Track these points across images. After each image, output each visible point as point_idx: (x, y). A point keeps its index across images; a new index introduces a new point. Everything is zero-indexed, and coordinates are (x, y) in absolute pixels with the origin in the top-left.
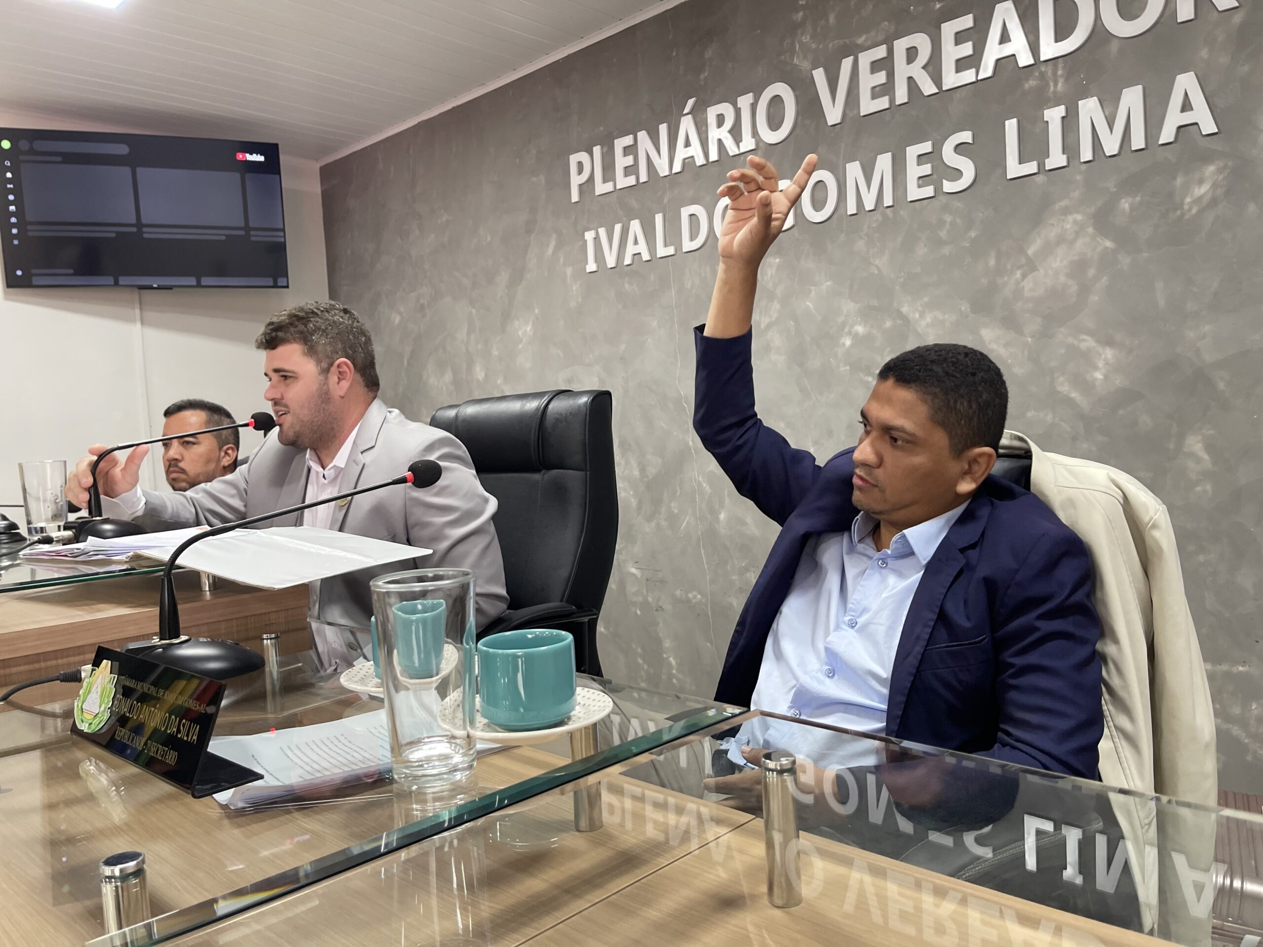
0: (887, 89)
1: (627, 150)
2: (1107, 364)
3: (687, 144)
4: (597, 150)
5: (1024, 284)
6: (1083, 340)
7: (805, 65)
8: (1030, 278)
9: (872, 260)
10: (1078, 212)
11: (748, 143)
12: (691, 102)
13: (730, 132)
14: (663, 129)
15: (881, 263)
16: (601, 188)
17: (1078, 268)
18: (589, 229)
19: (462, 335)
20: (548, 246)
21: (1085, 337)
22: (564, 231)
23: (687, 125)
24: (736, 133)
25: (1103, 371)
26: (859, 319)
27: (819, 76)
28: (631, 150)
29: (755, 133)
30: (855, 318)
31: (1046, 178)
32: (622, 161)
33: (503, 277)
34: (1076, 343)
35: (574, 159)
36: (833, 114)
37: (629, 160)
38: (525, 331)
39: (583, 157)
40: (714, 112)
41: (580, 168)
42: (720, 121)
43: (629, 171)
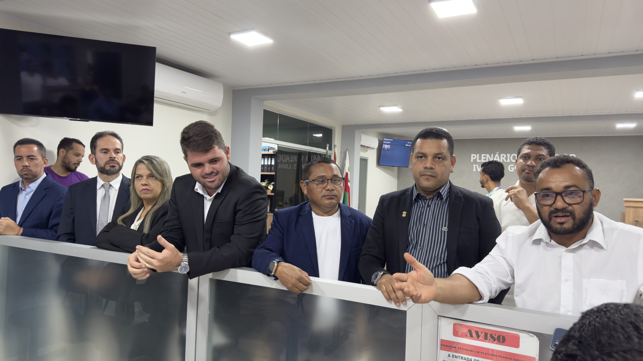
1: (484, 156)
3: (497, 158)
4: (478, 155)
11: (508, 161)
12: (498, 153)
13: (505, 158)
14: (492, 155)
16: (478, 161)
18: (474, 164)
23: (497, 155)
24: (506, 159)
28: (486, 156)
29: (510, 160)
32: (483, 158)
35: (472, 155)
37: (485, 158)
39: (475, 155)
40: (502, 155)
41: (474, 157)
42: (503, 156)
43: (484, 160)
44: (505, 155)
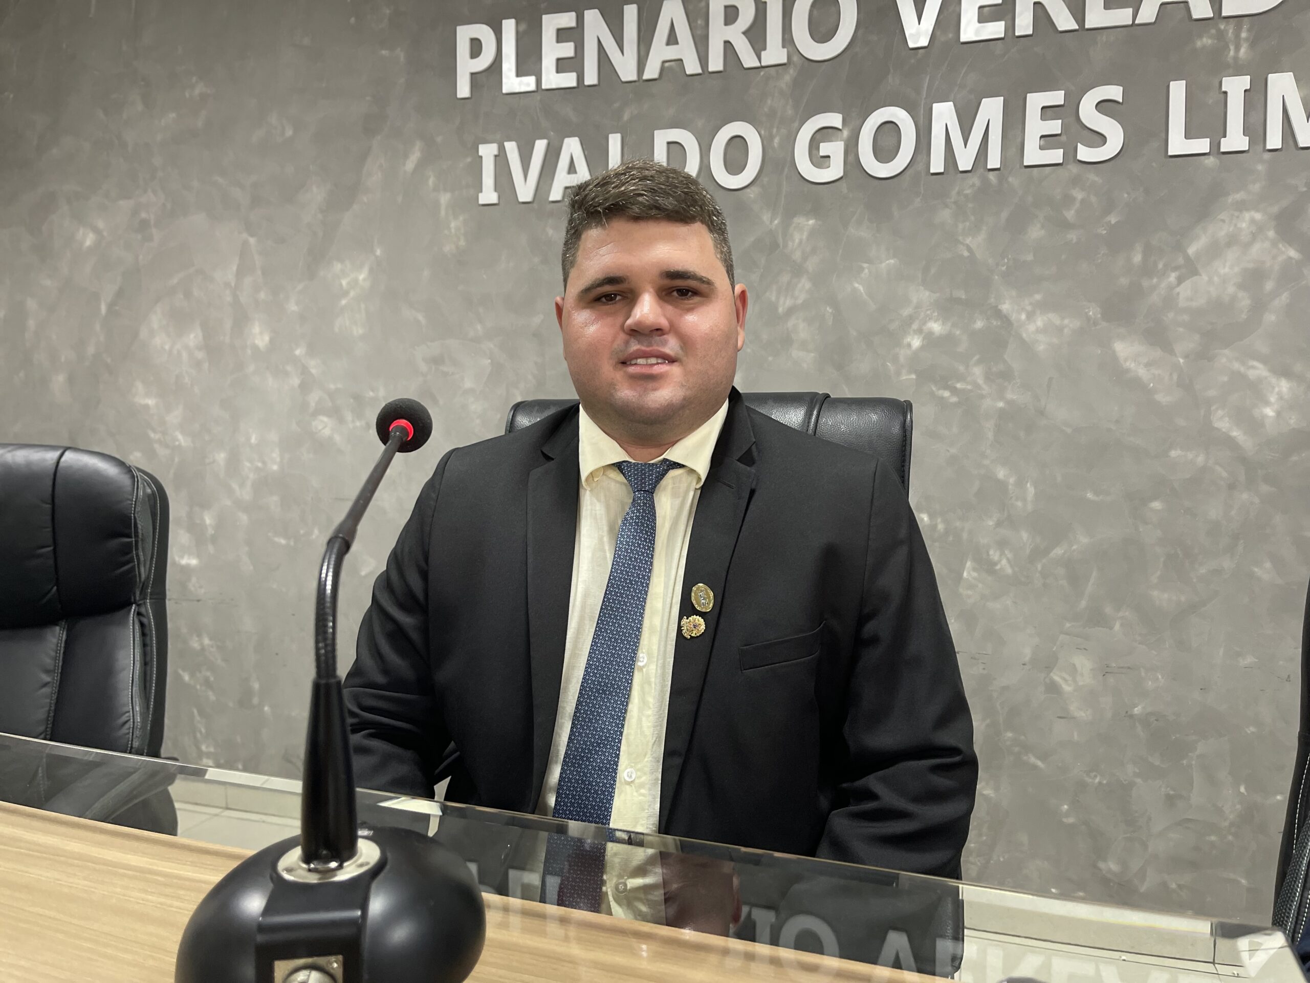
0: (1004, 11)
1: (562, 35)
2: (1281, 398)
3: (672, 39)
4: (509, 27)
5: (1178, 290)
6: (1253, 367)
8: (1187, 284)
9: (960, 238)
10: (1257, 210)
11: (775, 54)
13: (746, 33)
14: (631, 13)
15: (976, 242)
16: (513, 83)
17: (1253, 278)
18: (486, 142)
19: (226, 275)
20: (406, 156)
21: (1256, 363)
22: (439, 139)
23: (673, 13)
24: (756, 35)
25: (1276, 407)
26: (936, 314)
28: (570, 34)
30: (929, 312)
31: (1218, 161)
32: (554, 50)
34: (1242, 369)
35: (464, 34)
36: (917, 33)
37: (567, 50)
38: (356, 281)
39: (484, 33)
41: (476, 47)
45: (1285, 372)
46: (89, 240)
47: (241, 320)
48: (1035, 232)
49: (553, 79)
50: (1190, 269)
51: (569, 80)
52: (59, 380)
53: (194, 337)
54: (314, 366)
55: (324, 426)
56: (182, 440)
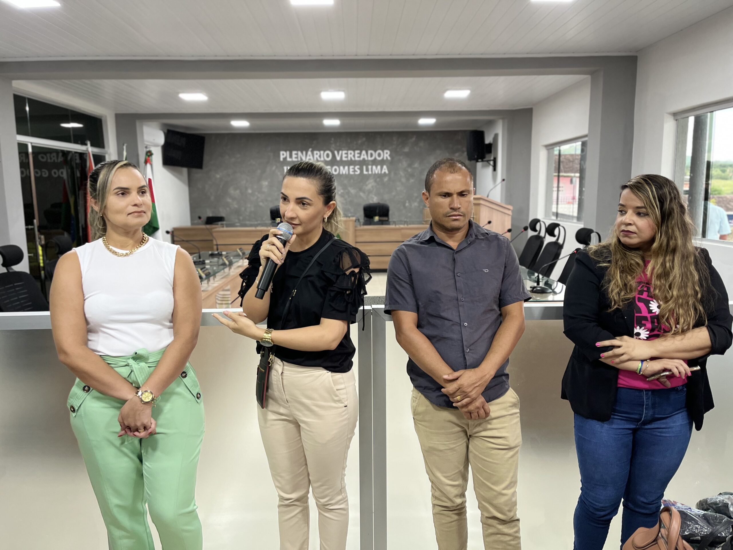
0: (347, 157)
1: (295, 154)
3: (309, 156)
4: (288, 153)
7: (333, 149)
10: (373, 180)
11: (322, 159)
12: (310, 149)
13: (319, 156)
14: (304, 152)
16: (289, 159)
17: (372, 187)
18: (284, 166)
19: (244, 182)
22: (278, 166)
23: (309, 153)
27: (336, 152)
28: (297, 154)
29: (324, 157)
31: (369, 175)
32: (294, 156)
33: (259, 172)
35: (282, 153)
36: (338, 158)
37: (296, 156)
38: (266, 183)
39: (284, 153)
40: (315, 152)
41: (283, 154)
42: (317, 154)
43: (296, 158)
44: (318, 152)
45: (376, 195)
46: (218, 176)
47: (246, 189)
48: (352, 181)
49: (294, 159)
50: (367, 185)
51: (296, 160)
52: (212, 198)
53: (238, 191)
54: (259, 195)
55: (261, 204)
56: (236, 206)
